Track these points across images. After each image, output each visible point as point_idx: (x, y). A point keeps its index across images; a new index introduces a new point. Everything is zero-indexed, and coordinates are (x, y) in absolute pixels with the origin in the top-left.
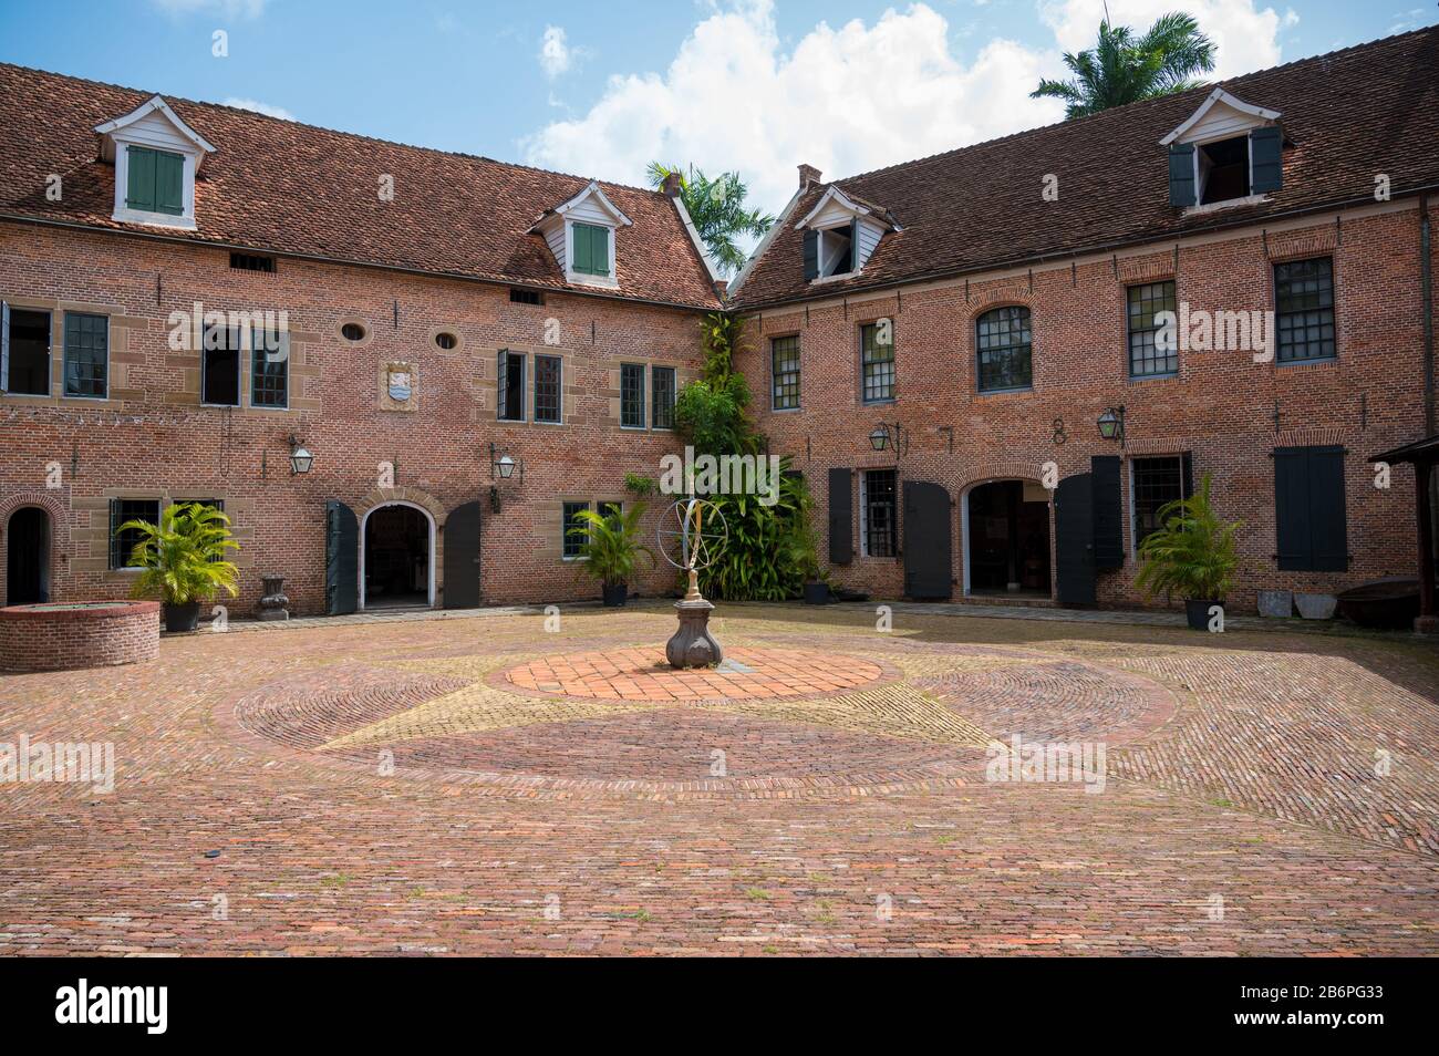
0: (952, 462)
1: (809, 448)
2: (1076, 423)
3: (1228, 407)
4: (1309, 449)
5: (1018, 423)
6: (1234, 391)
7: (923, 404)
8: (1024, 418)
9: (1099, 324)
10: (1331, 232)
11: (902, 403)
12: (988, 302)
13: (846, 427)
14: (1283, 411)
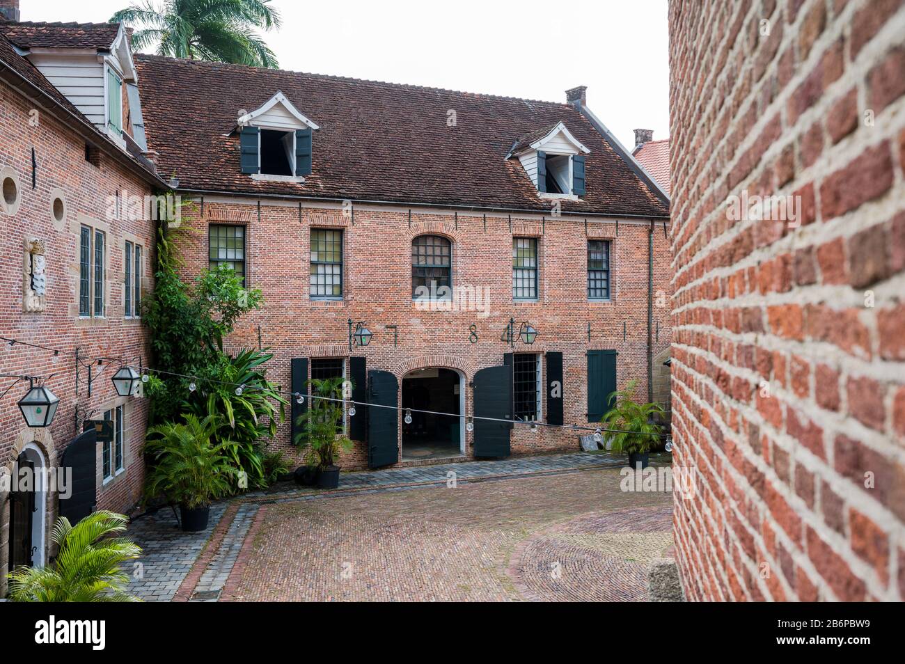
0: (396, 353)
1: (259, 338)
2: (484, 328)
3: (567, 324)
4: (603, 351)
5: (446, 326)
6: (570, 314)
7: (373, 305)
8: (450, 323)
9: (499, 260)
10: (614, 228)
11: (353, 303)
12: (425, 231)
13: (300, 320)
14: (591, 328)
